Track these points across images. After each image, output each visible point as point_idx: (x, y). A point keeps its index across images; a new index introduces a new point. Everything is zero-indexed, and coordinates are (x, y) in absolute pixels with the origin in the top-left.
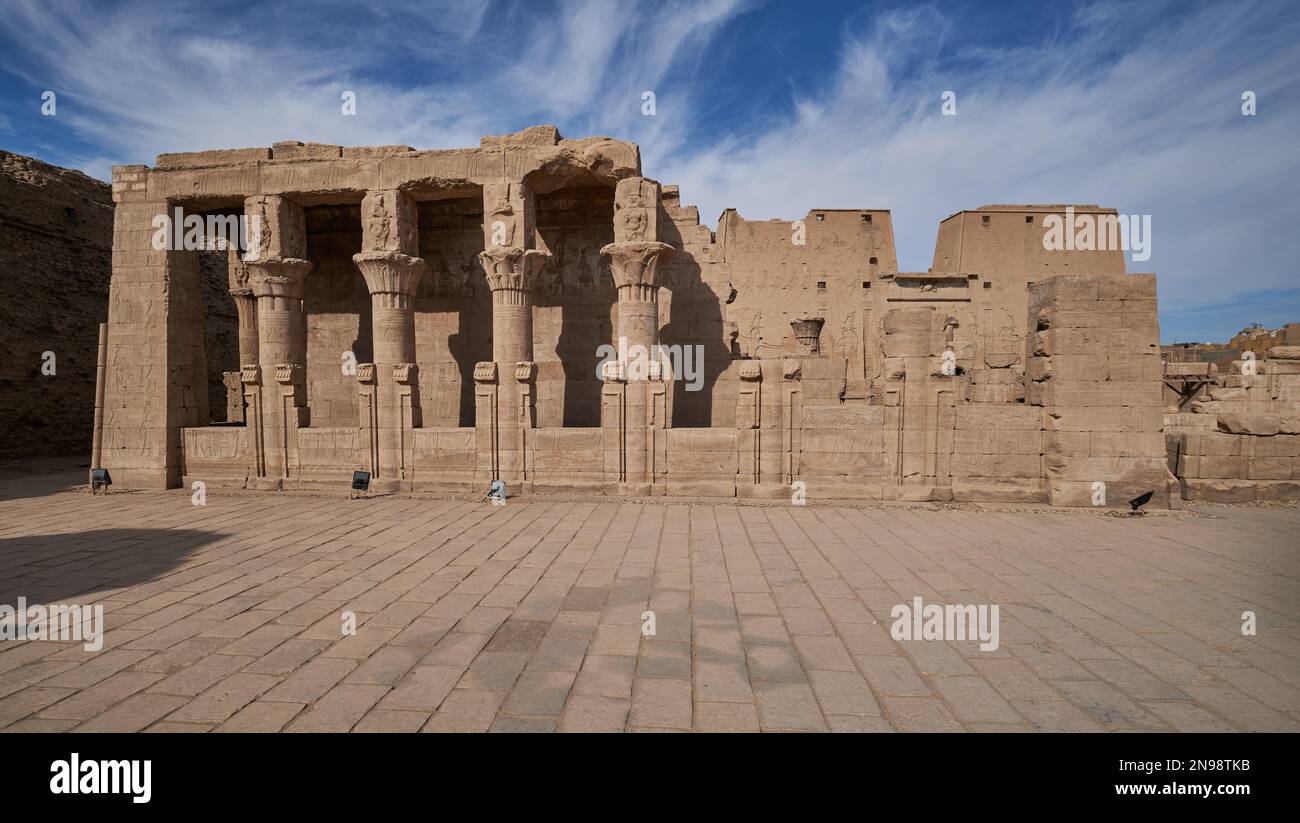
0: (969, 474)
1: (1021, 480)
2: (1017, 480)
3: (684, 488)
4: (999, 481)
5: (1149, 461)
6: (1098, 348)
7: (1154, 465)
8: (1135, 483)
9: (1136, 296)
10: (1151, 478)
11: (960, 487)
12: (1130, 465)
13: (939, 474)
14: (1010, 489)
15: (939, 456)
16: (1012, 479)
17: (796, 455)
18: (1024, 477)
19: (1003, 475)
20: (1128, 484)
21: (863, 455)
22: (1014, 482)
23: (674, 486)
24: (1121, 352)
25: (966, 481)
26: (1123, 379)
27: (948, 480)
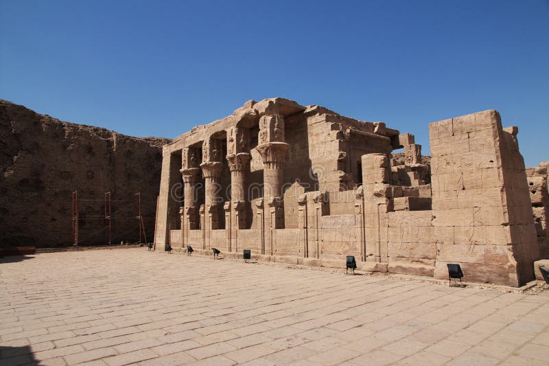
0: (397, 256)
1: (426, 261)
2: (424, 260)
3: (281, 259)
4: (413, 261)
5: (495, 248)
6: (455, 168)
7: (499, 251)
8: (486, 264)
9: (478, 128)
10: (498, 261)
11: (392, 264)
12: (480, 251)
13: (382, 255)
14: (419, 266)
15: (381, 243)
16: (421, 260)
17: (320, 243)
18: (428, 258)
19: (416, 257)
20: (480, 265)
21: (347, 243)
22: (422, 262)
23: (278, 257)
24: (470, 168)
25: (396, 260)
26: (473, 187)
27: (386, 260)
